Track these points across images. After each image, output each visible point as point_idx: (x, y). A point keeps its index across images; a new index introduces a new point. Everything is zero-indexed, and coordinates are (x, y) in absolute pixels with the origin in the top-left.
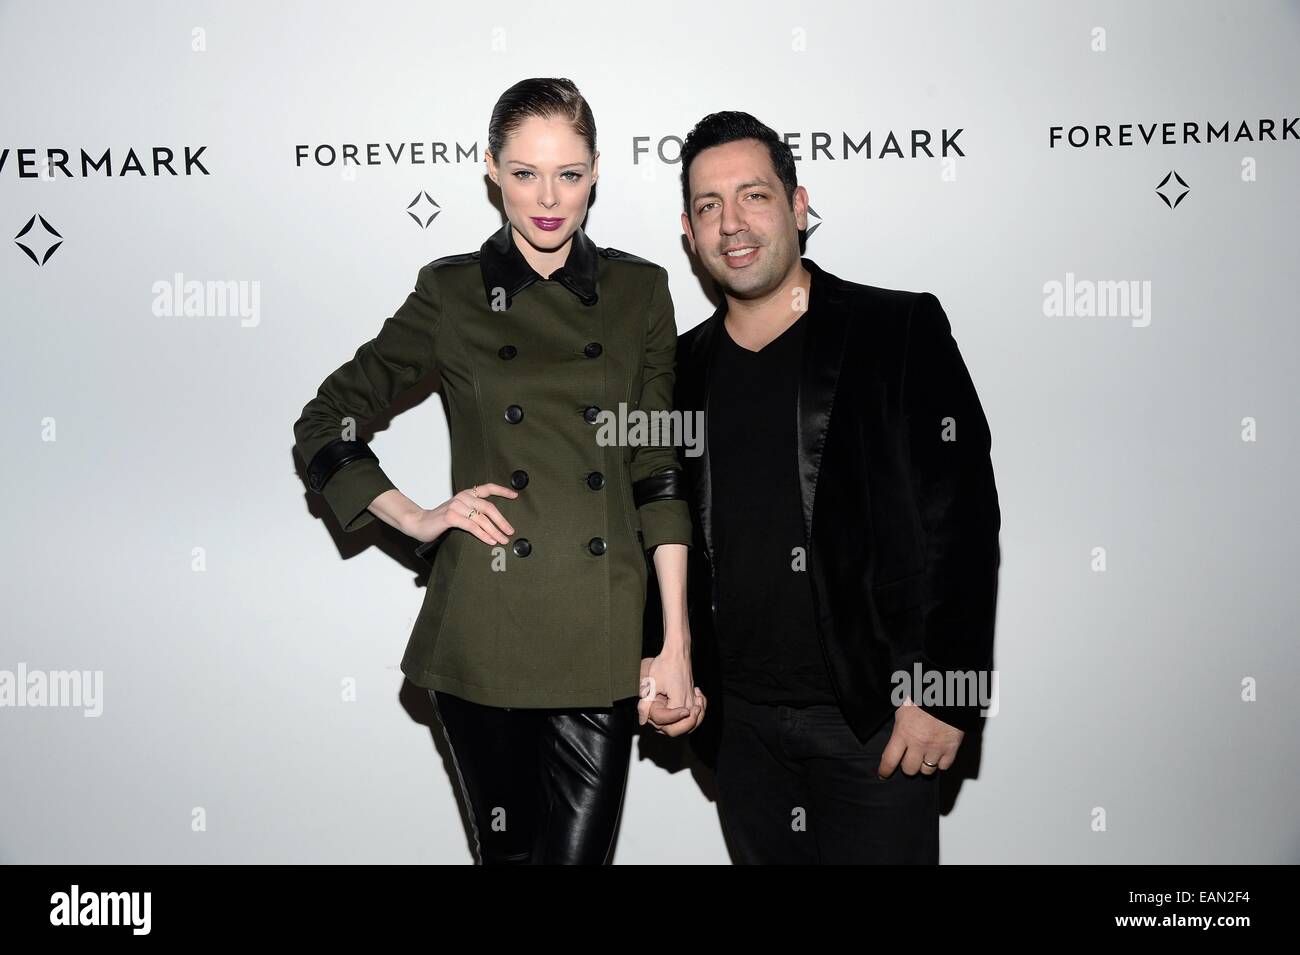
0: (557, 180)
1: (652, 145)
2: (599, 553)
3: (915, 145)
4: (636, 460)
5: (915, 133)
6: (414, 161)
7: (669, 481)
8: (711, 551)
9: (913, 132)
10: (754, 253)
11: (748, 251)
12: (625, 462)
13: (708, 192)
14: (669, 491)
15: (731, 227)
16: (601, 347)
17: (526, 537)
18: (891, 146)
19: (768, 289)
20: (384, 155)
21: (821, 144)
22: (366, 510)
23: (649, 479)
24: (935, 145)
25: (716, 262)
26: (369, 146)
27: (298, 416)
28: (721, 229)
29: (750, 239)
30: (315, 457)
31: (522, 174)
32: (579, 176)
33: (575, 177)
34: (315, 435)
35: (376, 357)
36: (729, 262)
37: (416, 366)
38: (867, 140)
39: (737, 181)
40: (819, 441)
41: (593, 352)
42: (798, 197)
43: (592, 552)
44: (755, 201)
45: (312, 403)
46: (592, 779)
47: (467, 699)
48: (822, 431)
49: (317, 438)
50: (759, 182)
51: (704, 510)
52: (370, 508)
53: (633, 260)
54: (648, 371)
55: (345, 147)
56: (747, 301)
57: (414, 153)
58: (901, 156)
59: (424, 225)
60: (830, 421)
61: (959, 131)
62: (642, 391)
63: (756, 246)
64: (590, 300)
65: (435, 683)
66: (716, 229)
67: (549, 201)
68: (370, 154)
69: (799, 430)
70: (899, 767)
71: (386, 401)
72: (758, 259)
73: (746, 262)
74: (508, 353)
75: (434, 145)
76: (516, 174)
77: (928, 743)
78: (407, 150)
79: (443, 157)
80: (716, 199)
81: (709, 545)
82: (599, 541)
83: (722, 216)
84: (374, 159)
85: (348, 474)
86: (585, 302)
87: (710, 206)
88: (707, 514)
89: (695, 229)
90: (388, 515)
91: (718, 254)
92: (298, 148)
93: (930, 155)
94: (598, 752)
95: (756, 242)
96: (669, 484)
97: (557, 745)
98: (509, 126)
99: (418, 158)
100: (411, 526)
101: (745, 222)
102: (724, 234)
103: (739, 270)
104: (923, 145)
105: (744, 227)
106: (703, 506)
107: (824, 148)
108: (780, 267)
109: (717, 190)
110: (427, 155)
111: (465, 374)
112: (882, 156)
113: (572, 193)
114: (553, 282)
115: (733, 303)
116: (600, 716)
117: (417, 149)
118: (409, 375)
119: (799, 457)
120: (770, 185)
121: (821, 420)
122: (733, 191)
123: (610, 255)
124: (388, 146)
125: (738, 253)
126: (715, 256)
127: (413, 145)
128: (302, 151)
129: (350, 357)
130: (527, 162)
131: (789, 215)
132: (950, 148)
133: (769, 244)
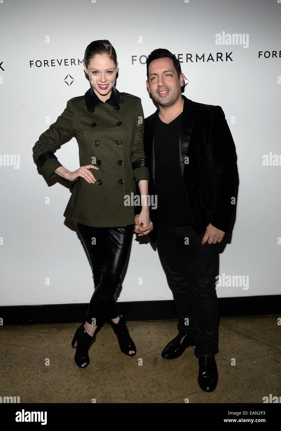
0: (105, 74)
1: (138, 58)
2: (122, 183)
3: (218, 57)
4: (133, 156)
5: (218, 54)
6: (65, 65)
7: (143, 162)
8: (155, 183)
9: (217, 53)
10: (167, 93)
11: (166, 92)
12: (130, 157)
13: (154, 73)
14: (143, 165)
15: (161, 84)
16: (121, 123)
17: (101, 179)
18: (211, 58)
19: (171, 104)
20: (56, 63)
21: (189, 57)
22: (54, 173)
23: (136, 161)
24: (224, 58)
25: (156, 95)
26: (52, 60)
27: (34, 145)
28: (158, 85)
29: (166, 88)
30: (39, 157)
31: (95, 72)
32: (112, 72)
33: (111, 73)
34: (38, 151)
35: (55, 128)
36: (160, 95)
37: (67, 130)
38: (203, 56)
39: (163, 70)
40: (186, 151)
41: (119, 124)
42: (181, 76)
43: (119, 183)
44: (168, 77)
45: (38, 142)
46: (120, 247)
47: (85, 225)
48: (186, 148)
49: (39, 152)
50: (169, 71)
51: (153, 171)
52: (55, 172)
53: (131, 96)
54: (136, 129)
55: (44, 61)
56: (165, 108)
57: (65, 62)
58: (213, 61)
59: (69, 85)
60: (189, 145)
61: (231, 53)
62: (134, 136)
63: (168, 90)
64: (118, 108)
65: (76, 220)
66: (157, 85)
67: (103, 81)
68: (52, 63)
69: (180, 148)
70: (207, 242)
71: (59, 141)
72: (168, 95)
73: (165, 95)
74: (94, 125)
75: (71, 59)
76: (93, 72)
77: (215, 235)
78: (63, 61)
79: (74, 63)
80: (157, 76)
81: (154, 181)
82: (122, 180)
83: (158, 81)
84: (53, 64)
85: (49, 162)
86: (117, 109)
87: (154, 78)
88: (154, 172)
89: (150, 85)
90: (61, 174)
91: (157, 93)
92: (30, 61)
93: (222, 61)
94: (122, 239)
95: (168, 89)
96: (143, 163)
97: (110, 237)
98: (90, 57)
99: (66, 64)
100: (67, 176)
101: (165, 83)
102: (159, 86)
103: (163, 98)
104: (220, 57)
105: (165, 85)
106: (152, 170)
107: (190, 58)
108: (175, 97)
109: (157, 73)
110: (69, 63)
111: (82, 132)
112: (208, 61)
113: (111, 77)
114: (107, 104)
115: (161, 108)
116: (122, 229)
117: (66, 61)
118: (66, 133)
119: (180, 156)
120: (173, 72)
121: (186, 145)
122: (162, 73)
123: (123, 94)
124: (57, 60)
125: (163, 93)
126: (156, 94)
127: (65, 60)
128: (32, 63)
129: (48, 128)
130: (96, 69)
131: (178, 81)
132: (228, 58)
133: (172, 90)
